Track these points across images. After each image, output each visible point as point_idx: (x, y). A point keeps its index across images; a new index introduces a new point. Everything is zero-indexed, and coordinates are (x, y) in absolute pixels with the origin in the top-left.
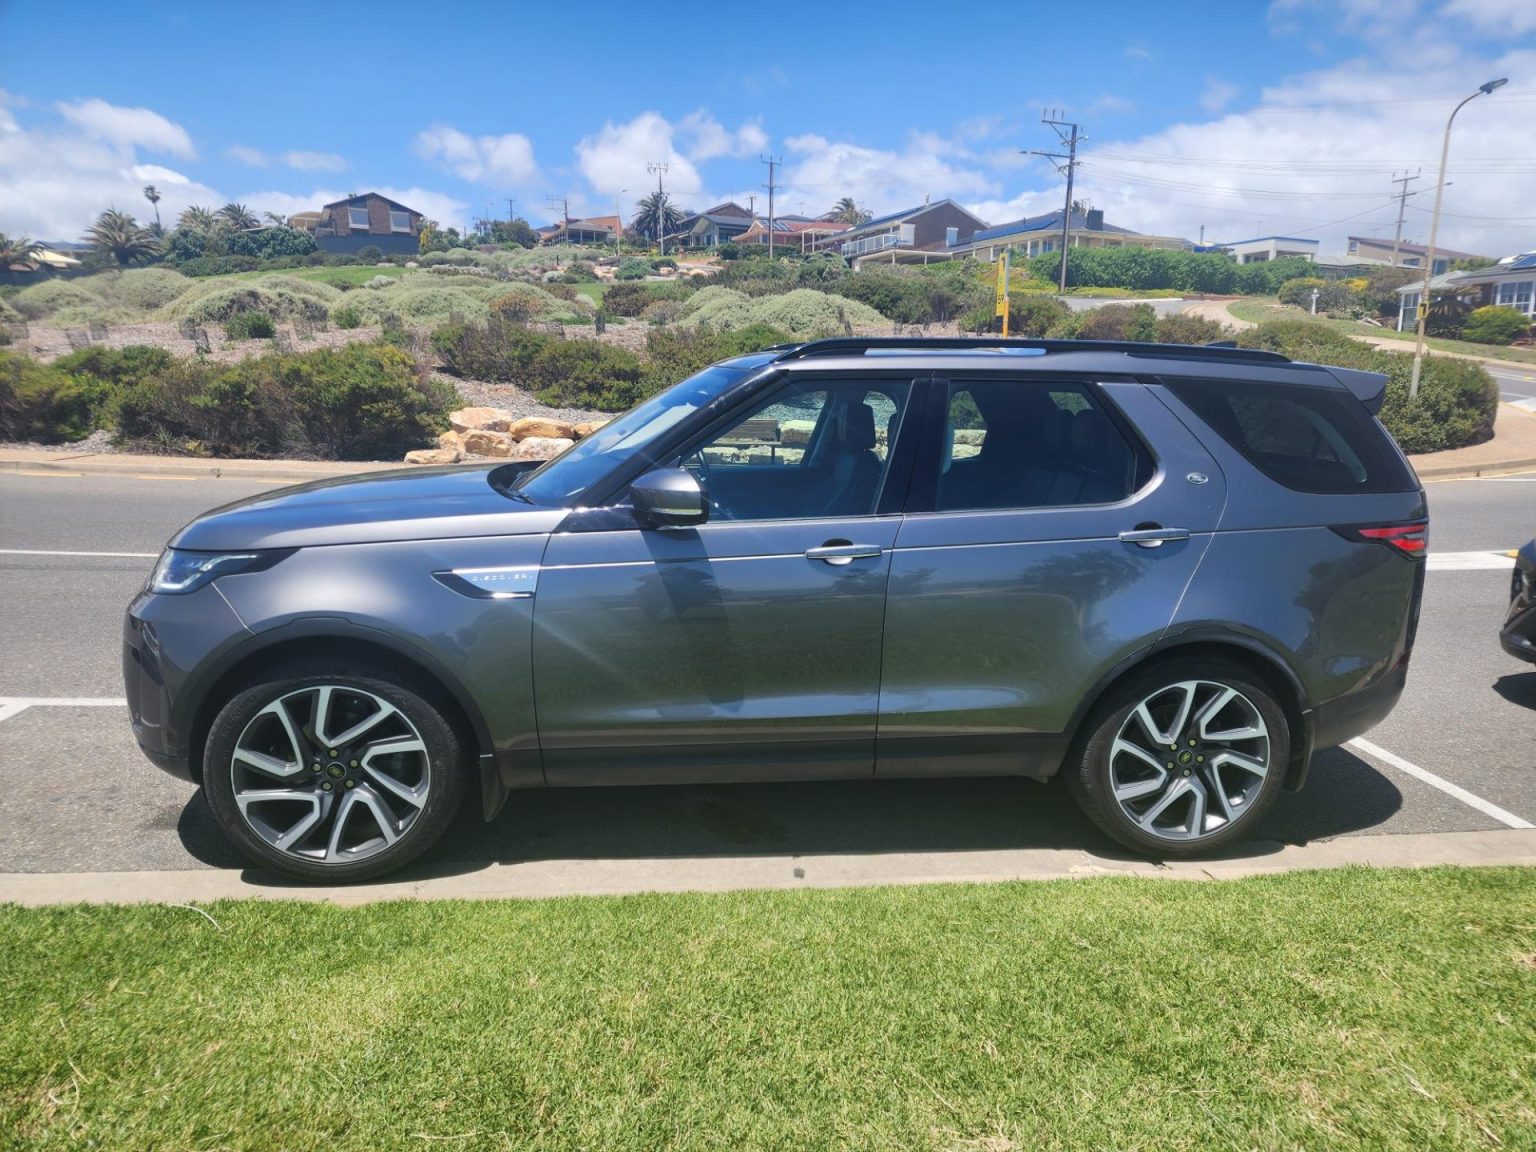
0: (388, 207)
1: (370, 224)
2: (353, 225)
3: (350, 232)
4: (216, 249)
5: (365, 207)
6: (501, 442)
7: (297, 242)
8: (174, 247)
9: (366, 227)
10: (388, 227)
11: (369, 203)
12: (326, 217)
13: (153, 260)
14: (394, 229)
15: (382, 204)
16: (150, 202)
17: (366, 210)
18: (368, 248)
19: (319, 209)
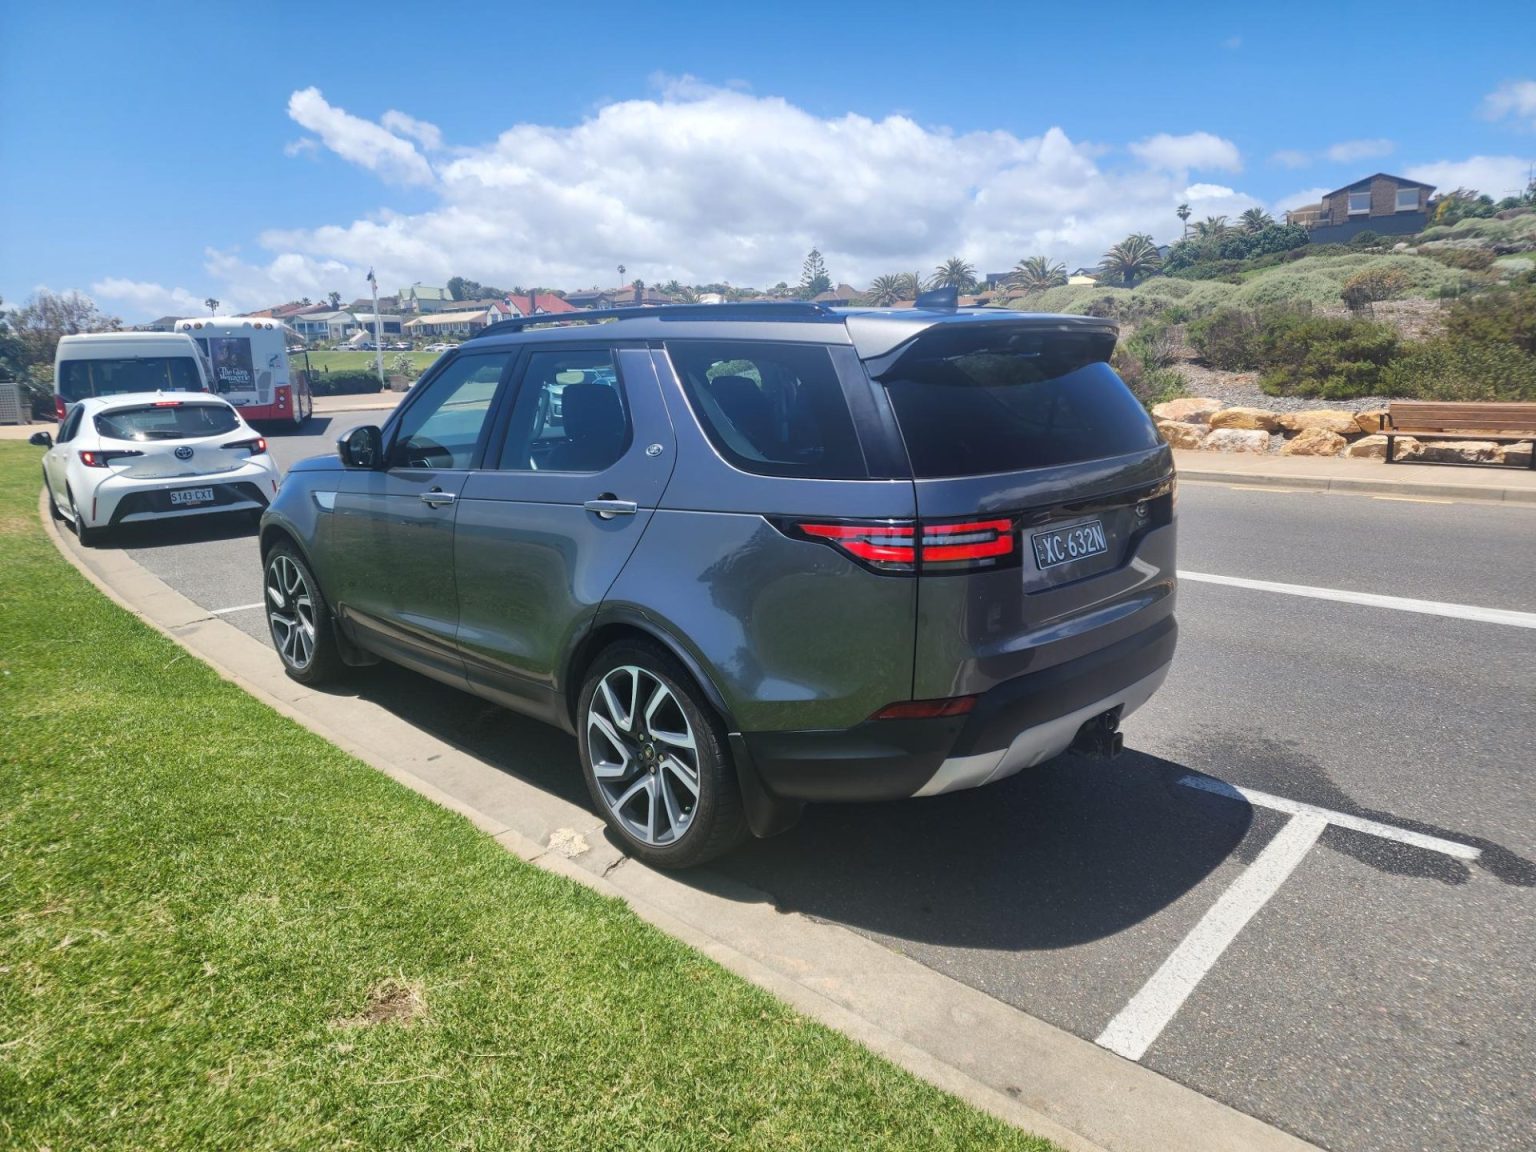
0: (1396, 185)
1: (1371, 208)
2: (1351, 212)
3: (1348, 219)
4: (1210, 257)
5: (1368, 190)
6: (1187, 433)
7: (1287, 238)
8: (1172, 259)
9: (1366, 211)
10: (1392, 207)
11: (1373, 184)
12: (1326, 207)
13: (1152, 273)
14: (1399, 208)
15: (1388, 183)
16: (1180, 220)
17: (1369, 193)
18: (1363, 233)
19: (1318, 201)
